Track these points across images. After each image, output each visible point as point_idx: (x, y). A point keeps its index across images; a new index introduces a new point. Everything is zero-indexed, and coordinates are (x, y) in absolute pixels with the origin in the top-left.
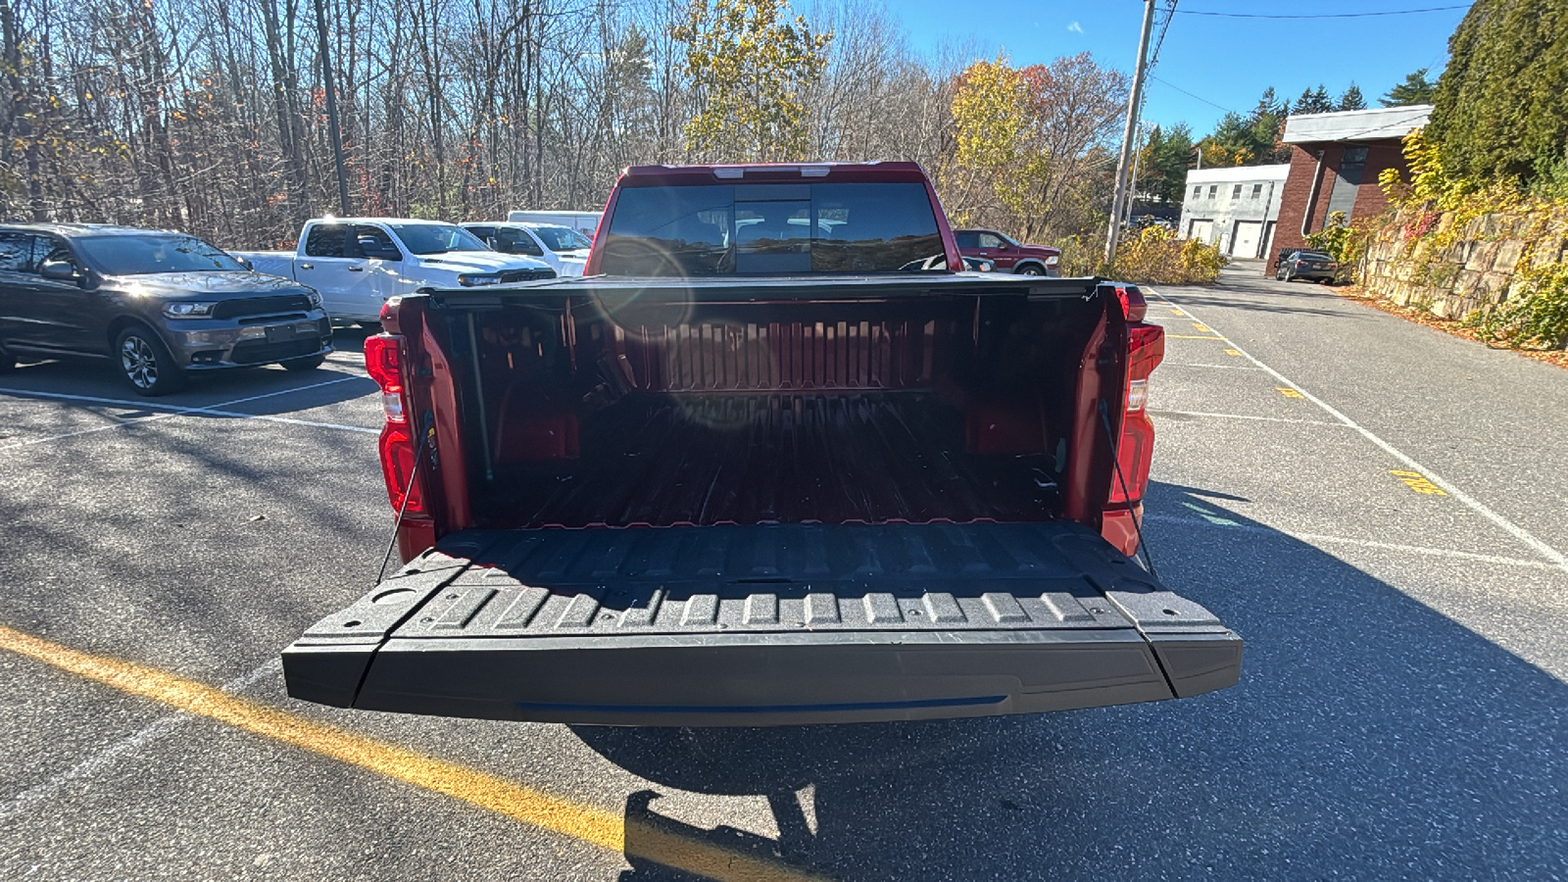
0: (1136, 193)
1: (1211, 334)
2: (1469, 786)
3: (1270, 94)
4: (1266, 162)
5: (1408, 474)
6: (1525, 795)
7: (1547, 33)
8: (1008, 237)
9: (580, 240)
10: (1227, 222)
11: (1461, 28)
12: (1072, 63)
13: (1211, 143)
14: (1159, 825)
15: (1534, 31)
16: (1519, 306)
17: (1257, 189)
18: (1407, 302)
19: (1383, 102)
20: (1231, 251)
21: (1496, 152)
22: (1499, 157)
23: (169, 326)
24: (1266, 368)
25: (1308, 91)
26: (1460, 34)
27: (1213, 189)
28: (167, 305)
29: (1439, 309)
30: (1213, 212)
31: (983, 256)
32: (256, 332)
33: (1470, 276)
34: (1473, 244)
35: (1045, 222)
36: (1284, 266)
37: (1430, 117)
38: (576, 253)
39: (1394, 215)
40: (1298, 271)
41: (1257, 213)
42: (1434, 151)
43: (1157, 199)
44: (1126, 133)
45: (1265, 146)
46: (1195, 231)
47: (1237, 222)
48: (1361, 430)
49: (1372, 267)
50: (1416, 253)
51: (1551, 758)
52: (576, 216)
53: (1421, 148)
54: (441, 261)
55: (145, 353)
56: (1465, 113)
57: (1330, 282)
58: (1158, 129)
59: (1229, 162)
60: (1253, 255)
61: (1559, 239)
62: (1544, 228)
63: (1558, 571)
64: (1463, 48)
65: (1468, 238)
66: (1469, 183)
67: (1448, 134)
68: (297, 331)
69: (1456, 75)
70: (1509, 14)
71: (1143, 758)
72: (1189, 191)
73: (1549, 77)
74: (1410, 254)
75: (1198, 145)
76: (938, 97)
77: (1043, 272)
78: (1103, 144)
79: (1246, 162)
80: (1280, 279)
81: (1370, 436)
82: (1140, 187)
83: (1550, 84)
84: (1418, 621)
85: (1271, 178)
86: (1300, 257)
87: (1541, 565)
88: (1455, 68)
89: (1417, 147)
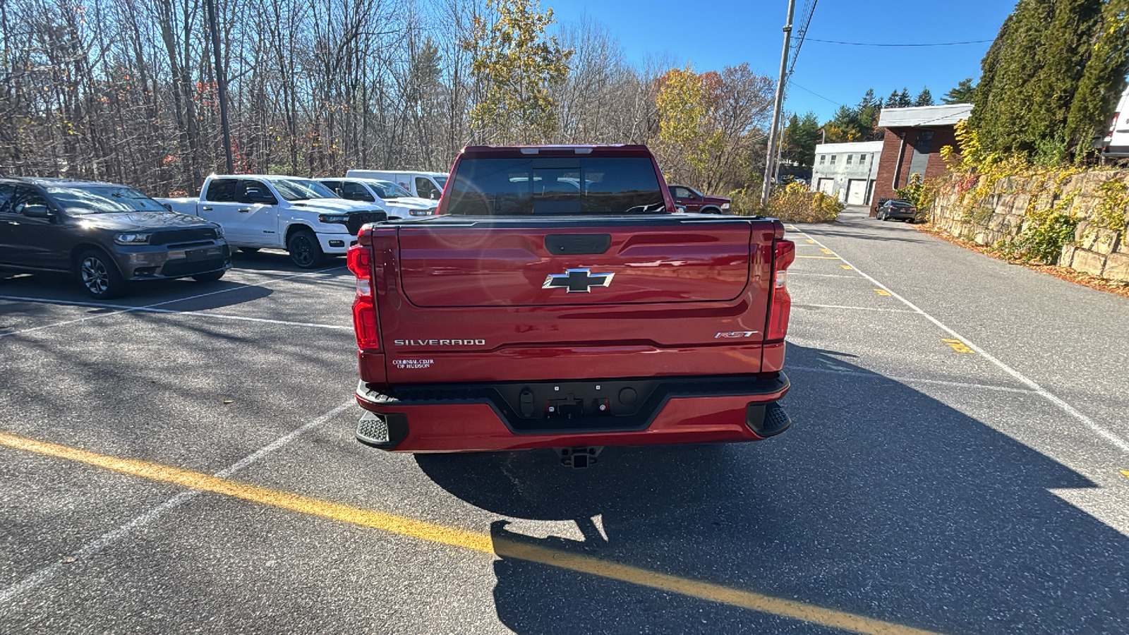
0: (781, 160)
1: (833, 256)
2: (972, 506)
3: (870, 93)
4: (869, 140)
5: (954, 341)
6: (1002, 509)
7: (1041, 59)
8: (695, 191)
9: (399, 191)
10: (844, 180)
11: (988, 53)
12: (736, 70)
13: (831, 126)
14: (799, 530)
15: (1033, 58)
16: (1027, 236)
17: (863, 157)
18: (960, 234)
19: (944, 100)
20: (846, 200)
21: (1012, 136)
22: (1014, 140)
23: (119, 250)
24: (867, 277)
25: (895, 92)
26: (988, 58)
27: (834, 157)
28: (117, 236)
29: (980, 239)
30: (834, 173)
31: (679, 203)
32: (179, 254)
33: (998, 217)
34: (1000, 196)
35: (720, 179)
36: (882, 210)
37: (973, 112)
38: (398, 199)
39: (951, 177)
40: (890, 214)
41: (863, 174)
42: (974, 135)
43: (796, 164)
44: (774, 119)
45: (867, 128)
46: (822, 185)
47: (850, 181)
48: (927, 316)
49: (938, 211)
50: (965, 203)
51: (1019, 491)
52: (396, 174)
53: (966, 133)
54: (306, 205)
55: (100, 268)
56: (993, 110)
57: (912, 221)
58: (795, 116)
59: (843, 139)
60: (861, 203)
61: (1051, 193)
62: (1042, 186)
63: (1035, 394)
64: (991, 67)
65: (997, 192)
66: (997, 156)
67: (983, 124)
68: (209, 254)
69: (987, 85)
70: (1018, 46)
71: (790, 498)
72: (818, 159)
73: (1043, 88)
74: (961, 202)
75: (823, 127)
76: (645, 93)
77: (719, 213)
78: (759, 127)
79: (855, 140)
80: (880, 219)
81: (931, 318)
82: (784, 156)
83: (1043, 92)
84: (951, 423)
85: (871, 151)
86: (892, 204)
87: (1026, 392)
88: (985, 81)
89: (964, 131)
